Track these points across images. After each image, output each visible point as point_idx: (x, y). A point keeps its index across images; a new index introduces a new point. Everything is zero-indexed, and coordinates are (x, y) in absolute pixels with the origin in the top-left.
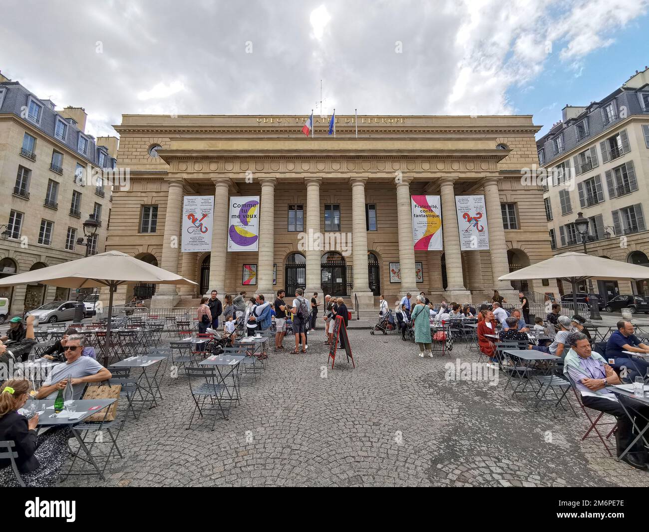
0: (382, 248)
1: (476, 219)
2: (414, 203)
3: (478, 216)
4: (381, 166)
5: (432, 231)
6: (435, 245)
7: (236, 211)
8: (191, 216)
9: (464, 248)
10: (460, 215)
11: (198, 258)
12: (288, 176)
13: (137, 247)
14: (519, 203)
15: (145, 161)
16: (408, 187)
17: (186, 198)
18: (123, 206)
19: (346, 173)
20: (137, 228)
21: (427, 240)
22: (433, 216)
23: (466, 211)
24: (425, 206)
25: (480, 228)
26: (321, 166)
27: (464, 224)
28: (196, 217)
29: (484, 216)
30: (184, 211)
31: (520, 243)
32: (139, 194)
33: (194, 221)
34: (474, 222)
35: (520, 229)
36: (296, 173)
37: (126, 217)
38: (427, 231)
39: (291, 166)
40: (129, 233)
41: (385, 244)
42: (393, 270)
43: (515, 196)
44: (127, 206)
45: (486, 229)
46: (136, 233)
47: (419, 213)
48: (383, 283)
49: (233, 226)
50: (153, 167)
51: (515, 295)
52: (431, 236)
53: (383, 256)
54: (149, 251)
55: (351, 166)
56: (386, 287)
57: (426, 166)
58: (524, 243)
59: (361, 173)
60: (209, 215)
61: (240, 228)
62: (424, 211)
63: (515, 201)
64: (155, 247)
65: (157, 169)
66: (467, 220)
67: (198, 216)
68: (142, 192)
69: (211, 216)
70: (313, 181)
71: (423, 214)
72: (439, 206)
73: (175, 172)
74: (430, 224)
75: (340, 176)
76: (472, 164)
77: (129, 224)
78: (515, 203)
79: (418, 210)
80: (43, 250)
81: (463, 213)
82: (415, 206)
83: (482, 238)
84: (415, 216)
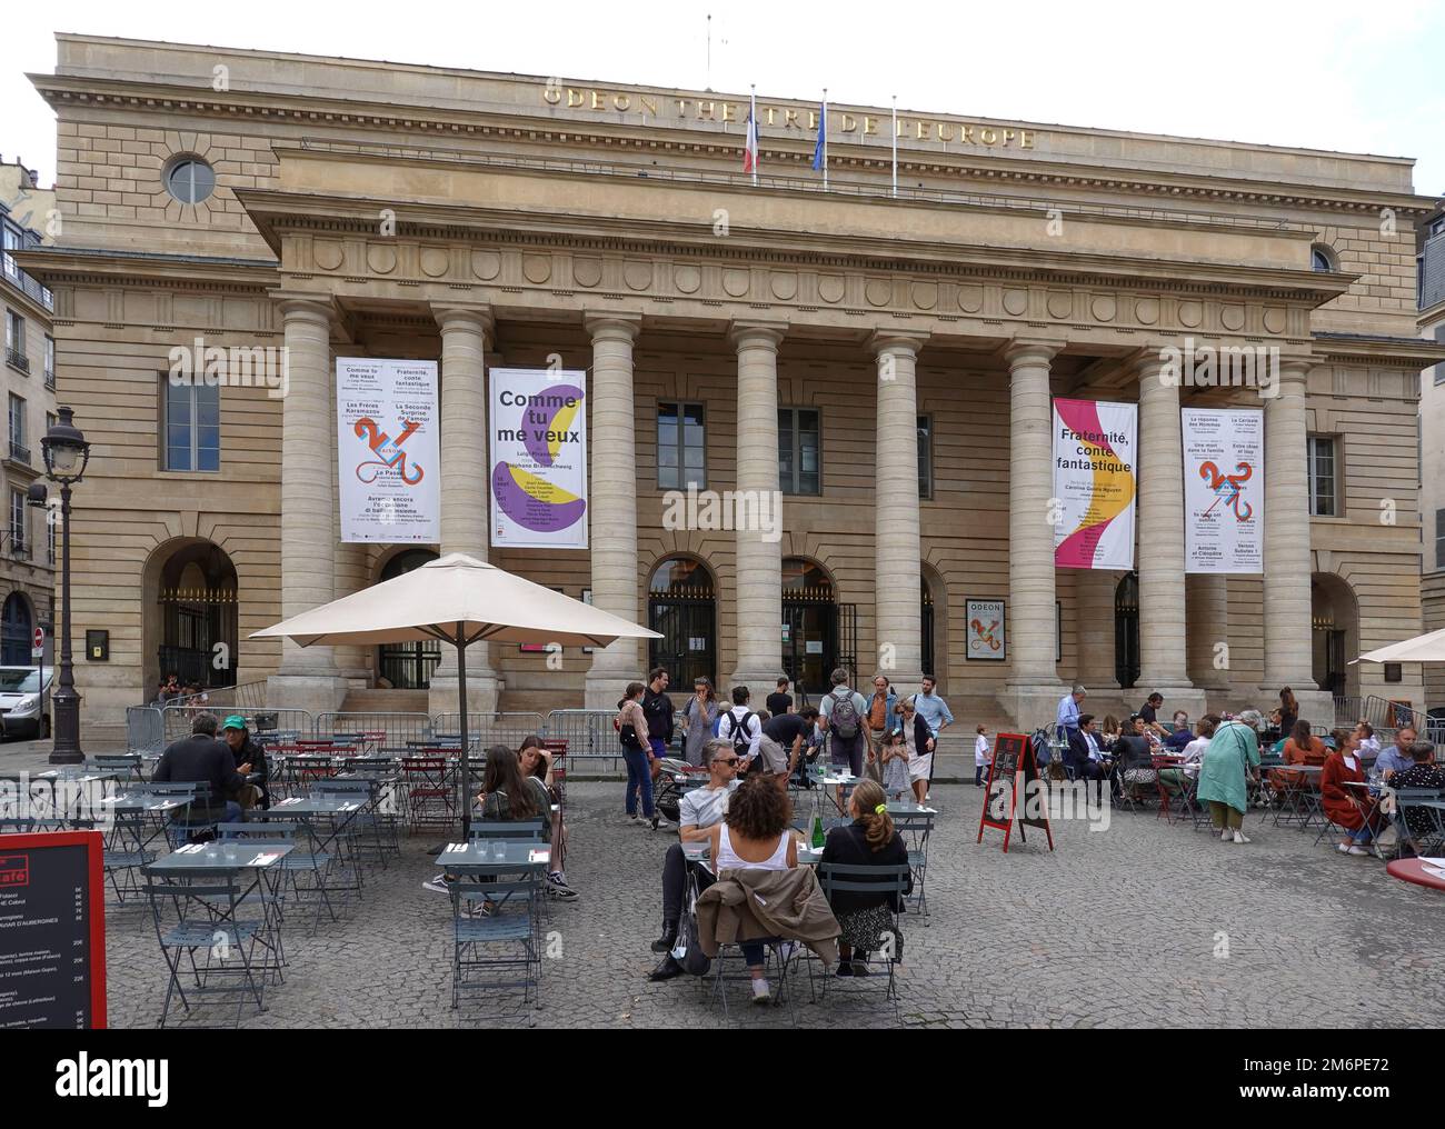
0: (946, 554)
1: (1234, 482)
2: (1060, 424)
3: (1242, 473)
4: (970, 298)
5: (1104, 514)
6: (1112, 554)
7: (511, 418)
8: (365, 425)
9: (1195, 568)
10: (1193, 465)
11: (371, 562)
12: (679, 310)
13: (160, 518)
14: (1348, 438)
15: (156, 217)
16: (1046, 373)
17: (343, 363)
18: (93, 373)
19: (862, 312)
20: (154, 453)
21: (1089, 536)
22: (1113, 468)
23: (1209, 456)
24: (1090, 433)
25: (1243, 511)
26: (784, 286)
27: (1200, 493)
28: (381, 430)
29: (1258, 472)
30: (341, 408)
31: (1340, 558)
32: (148, 335)
33: (377, 441)
34: (1227, 490)
35: (1342, 515)
36: (705, 302)
37: (110, 413)
38: (1093, 511)
39: (688, 279)
40: (127, 468)
41: (956, 543)
42: (976, 623)
43: (1339, 416)
44: (110, 374)
45: (1257, 513)
46: (150, 468)
47: (1072, 456)
48: (944, 660)
49: (504, 466)
50: (187, 238)
51: (1321, 703)
52: (1103, 526)
53: (948, 577)
54: (205, 533)
55: (879, 292)
56: (953, 672)
57: (1105, 308)
58: (1349, 558)
59: (908, 316)
60: (425, 425)
61: (526, 471)
62: (1088, 451)
63: (1339, 431)
64: (222, 520)
65: (201, 247)
66: (1209, 481)
67: (390, 426)
68: (157, 328)
69: (431, 426)
70: (759, 334)
71: (1086, 458)
72: (1131, 436)
73: (300, 269)
74: (1100, 491)
75: (843, 321)
76: (1239, 312)
77: (127, 439)
78: (1338, 436)
79: (1070, 447)
81: (1201, 462)
82: (1064, 434)
83: (1245, 538)
84: (1062, 464)
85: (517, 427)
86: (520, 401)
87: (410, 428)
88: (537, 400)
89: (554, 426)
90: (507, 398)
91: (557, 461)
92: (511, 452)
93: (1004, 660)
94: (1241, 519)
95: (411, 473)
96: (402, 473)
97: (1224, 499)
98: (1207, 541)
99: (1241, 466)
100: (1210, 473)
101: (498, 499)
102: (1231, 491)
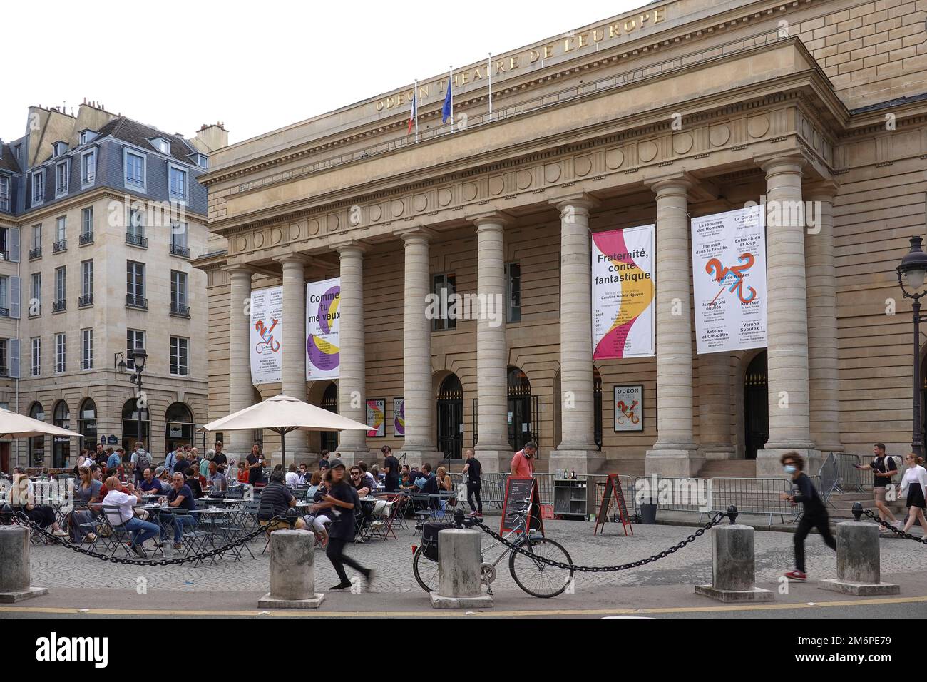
1: (737, 272)
3: (745, 262)
4: (523, 179)
5: (632, 315)
6: (638, 345)
7: (313, 309)
8: (259, 325)
10: (699, 264)
12: (372, 232)
17: (253, 295)
21: (619, 334)
22: (636, 277)
23: (713, 254)
24: (621, 256)
25: (746, 294)
27: (707, 287)
28: (265, 325)
29: (760, 259)
34: (731, 280)
36: (384, 224)
38: (622, 313)
39: (375, 213)
42: (621, 403)
47: (606, 274)
49: (311, 336)
52: (630, 324)
55: (470, 191)
57: (615, 158)
59: (487, 202)
60: (280, 320)
61: (321, 339)
62: (618, 268)
66: (714, 276)
67: (268, 324)
71: (615, 274)
72: (650, 251)
74: (627, 296)
75: (452, 216)
76: (724, 130)
79: (602, 267)
80: (181, 383)
81: (707, 260)
82: (599, 258)
83: (751, 318)
84: (598, 281)
85: (316, 315)
86: (318, 299)
87: (275, 322)
88: (324, 297)
89: (330, 311)
90: (314, 299)
91: (332, 330)
92: (313, 328)
93: (642, 431)
94: (745, 302)
95: (275, 346)
96: (272, 347)
97: (728, 287)
98: (713, 325)
99: (743, 257)
100: (714, 268)
101: (309, 354)
102: (734, 279)
